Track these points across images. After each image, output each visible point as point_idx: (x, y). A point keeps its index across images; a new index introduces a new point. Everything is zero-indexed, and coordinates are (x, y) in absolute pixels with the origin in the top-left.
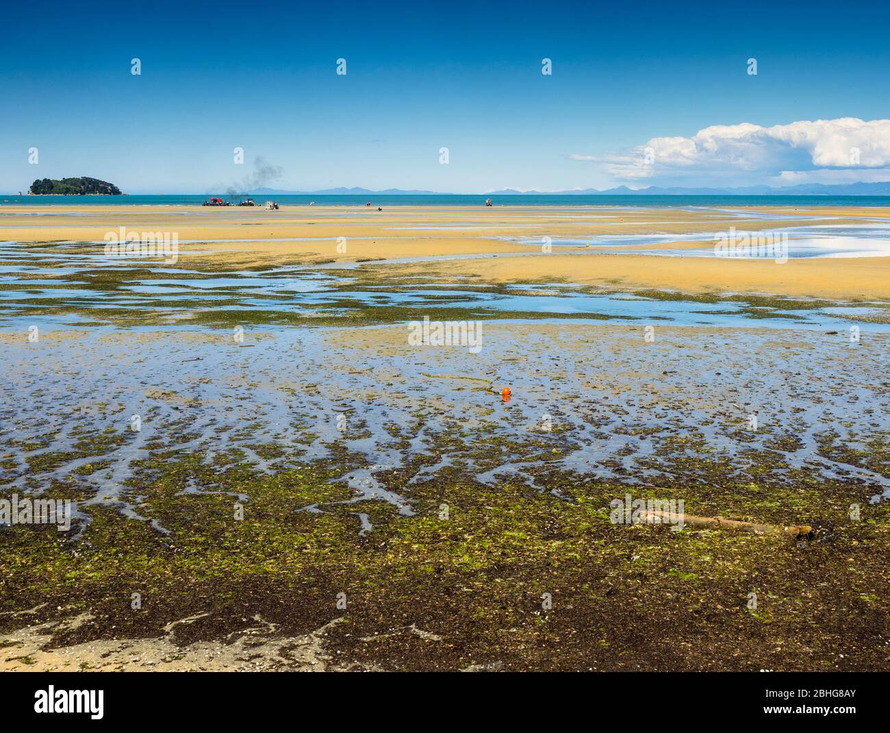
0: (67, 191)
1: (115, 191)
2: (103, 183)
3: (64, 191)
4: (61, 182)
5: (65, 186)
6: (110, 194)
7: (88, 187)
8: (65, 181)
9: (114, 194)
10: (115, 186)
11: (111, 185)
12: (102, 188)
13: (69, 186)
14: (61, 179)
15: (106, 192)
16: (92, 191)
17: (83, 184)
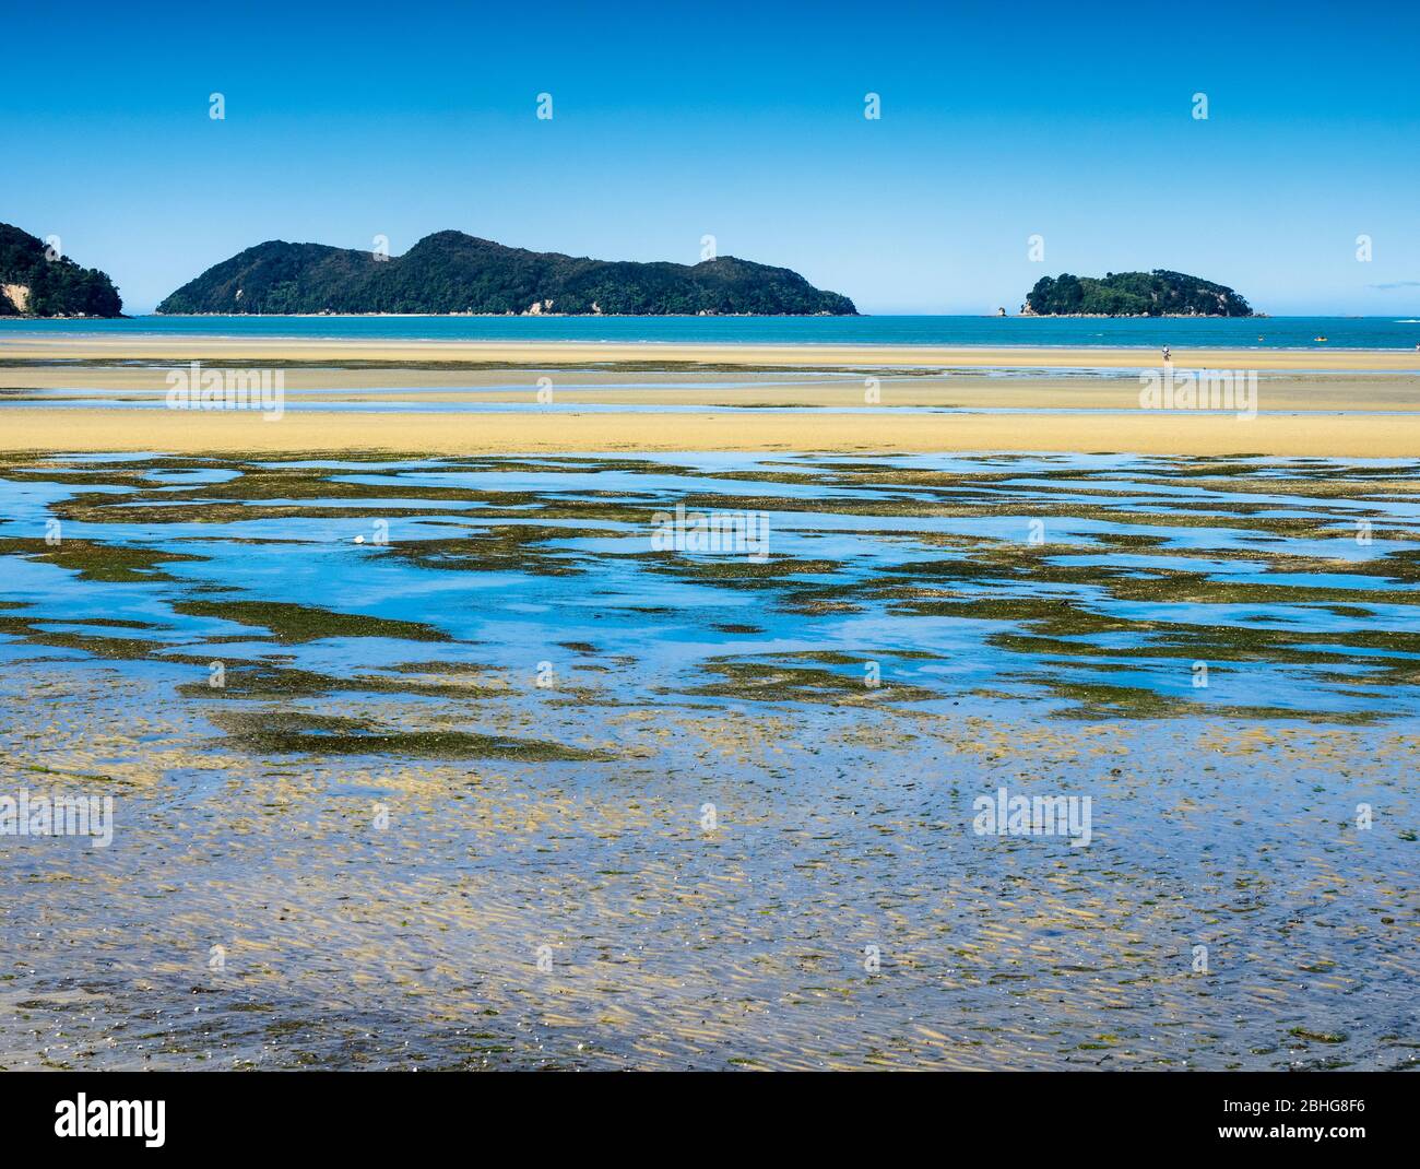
0: (1116, 306)
1: (1237, 307)
2: (1206, 284)
3: (1110, 305)
4: (1103, 283)
5: (1112, 293)
6: (1223, 313)
7: (1168, 297)
8: (1112, 281)
9: (1234, 314)
10: (1236, 293)
11: (1227, 291)
12: (1205, 298)
13: (1121, 293)
14: (1102, 276)
15: (1213, 310)
16: (1177, 306)
17: (1157, 287)
